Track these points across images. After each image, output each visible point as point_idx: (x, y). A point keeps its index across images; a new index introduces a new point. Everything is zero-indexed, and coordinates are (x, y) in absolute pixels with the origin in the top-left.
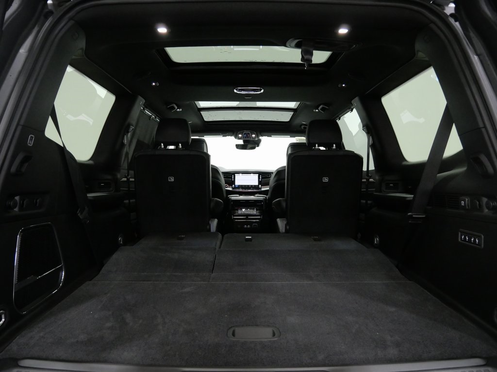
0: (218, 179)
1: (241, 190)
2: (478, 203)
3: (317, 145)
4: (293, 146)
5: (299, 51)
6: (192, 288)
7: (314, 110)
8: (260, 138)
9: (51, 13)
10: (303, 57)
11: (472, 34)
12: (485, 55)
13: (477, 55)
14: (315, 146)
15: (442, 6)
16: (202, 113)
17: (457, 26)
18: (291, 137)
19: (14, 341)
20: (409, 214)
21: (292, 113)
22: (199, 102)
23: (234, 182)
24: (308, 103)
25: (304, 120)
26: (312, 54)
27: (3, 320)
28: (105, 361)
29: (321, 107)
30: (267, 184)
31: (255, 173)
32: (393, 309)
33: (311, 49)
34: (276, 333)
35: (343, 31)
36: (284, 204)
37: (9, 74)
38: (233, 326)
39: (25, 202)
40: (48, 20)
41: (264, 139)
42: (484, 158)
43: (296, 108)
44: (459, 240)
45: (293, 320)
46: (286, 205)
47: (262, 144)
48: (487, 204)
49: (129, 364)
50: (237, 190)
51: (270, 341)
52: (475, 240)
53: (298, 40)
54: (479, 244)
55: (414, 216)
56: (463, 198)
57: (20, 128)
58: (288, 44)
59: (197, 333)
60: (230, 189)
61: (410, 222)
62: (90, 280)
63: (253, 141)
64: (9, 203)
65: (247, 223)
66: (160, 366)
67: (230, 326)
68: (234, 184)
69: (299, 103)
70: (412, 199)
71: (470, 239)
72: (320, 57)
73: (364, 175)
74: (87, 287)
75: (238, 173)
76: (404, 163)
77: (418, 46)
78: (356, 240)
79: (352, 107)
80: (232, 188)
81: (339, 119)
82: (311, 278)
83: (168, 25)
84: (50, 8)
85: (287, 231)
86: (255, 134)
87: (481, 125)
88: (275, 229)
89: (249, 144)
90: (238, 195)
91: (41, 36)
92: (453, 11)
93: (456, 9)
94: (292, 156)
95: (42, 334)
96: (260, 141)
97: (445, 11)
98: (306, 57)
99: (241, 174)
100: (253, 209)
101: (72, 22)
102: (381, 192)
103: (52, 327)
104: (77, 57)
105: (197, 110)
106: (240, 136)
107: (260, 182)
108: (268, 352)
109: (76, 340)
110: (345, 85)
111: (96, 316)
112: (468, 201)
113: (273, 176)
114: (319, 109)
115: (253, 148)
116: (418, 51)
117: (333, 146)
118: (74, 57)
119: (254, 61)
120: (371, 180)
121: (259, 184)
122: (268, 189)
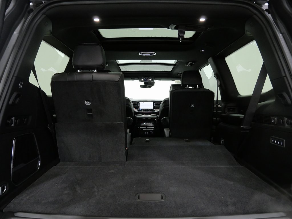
0: (130, 105)
1: (143, 112)
2: (282, 121)
3: (187, 86)
4: (173, 86)
5: (177, 31)
6: (115, 170)
7: (186, 65)
8: (154, 81)
9: (32, 10)
10: (179, 35)
11: (279, 22)
12: (286, 33)
13: (281, 33)
14: (186, 86)
15: (261, 5)
16: (121, 67)
17: (269, 16)
18: (172, 80)
19: (12, 202)
20: (241, 127)
21: (173, 67)
22: (119, 60)
23: (139, 107)
24: (182, 61)
25: (180, 71)
26: (184, 33)
27: (5, 189)
28: (64, 214)
29: (190, 63)
30: (158, 108)
31: (151, 101)
32: (232, 183)
33: (184, 30)
34: (163, 197)
35: (202, 20)
36: (168, 120)
37: (8, 46)
38: (139, 193)
39: (17, 121)
40: (31, 15)
41: (157, 82)
42: (285, 94)
43: (175, 63)
44: (271, 142)
45: (173, 189)
46: (170, 121)
47: (155, 85)
48: (287, 121)
49: (78, 215)
50: (141, 112)
51: (160, 202)
52: (280, 143)
53: (176, 25)
54: (283, 145)
55: (244, 128)
56: (273, 117)
57: (14, 78)
58: (170, 27)
59: (117, 197)
60: (137, 111)
61: (242, 131)
62: (55, 166)
63: (150, 83)
64: (9, 122)
65: (147, 131)
66: (96, 216)
67: (137, 193)
68: (139, 108)
69: (177, 61)
70: (243, 117)
71: (277, 142)
72: (189, 34)
73: (215, 103)
74: (54, 170)
75: (141, 101)
76: (239, 96)
77: (247, 28)
78: (210, 142)
79: (208, 63)
80: (138, 110)
81: (201, 70)
82: (184, 164)
83: (100, 17)
84: (31, 7)
85: (170, 136)
86: (151, 79)
87: (284, 75)
88: (163, 135)
89: (148, 85)
90: (141, 115)
91: (26, 24)
92: (267, 8)
93: (269, 6)
94: (173, 92)
95: (28, 198)
96: (154, 83)
97: (262, 8)
98: (181, 35)
99: (143, 102)
100: (150, 123)
101: (44, 16)
102: (225, 113)
103: (33, 193)
104: (47, 36)
105: (117, 65)
106: (142, 80)
107: (154, 107)
108: (158, 208)
109: (48, 201)
110: (204, 50)
111: (59, 187)
112: (276, 119)
113: (162, 103)
114: (189, 64)
115: (150, 87)
116: (247, 31)
117: (197, 86)
118: (45, 36)
119: (150, 37)
120: (219, 106)
121: (154, 108)
122: (159, 111)
